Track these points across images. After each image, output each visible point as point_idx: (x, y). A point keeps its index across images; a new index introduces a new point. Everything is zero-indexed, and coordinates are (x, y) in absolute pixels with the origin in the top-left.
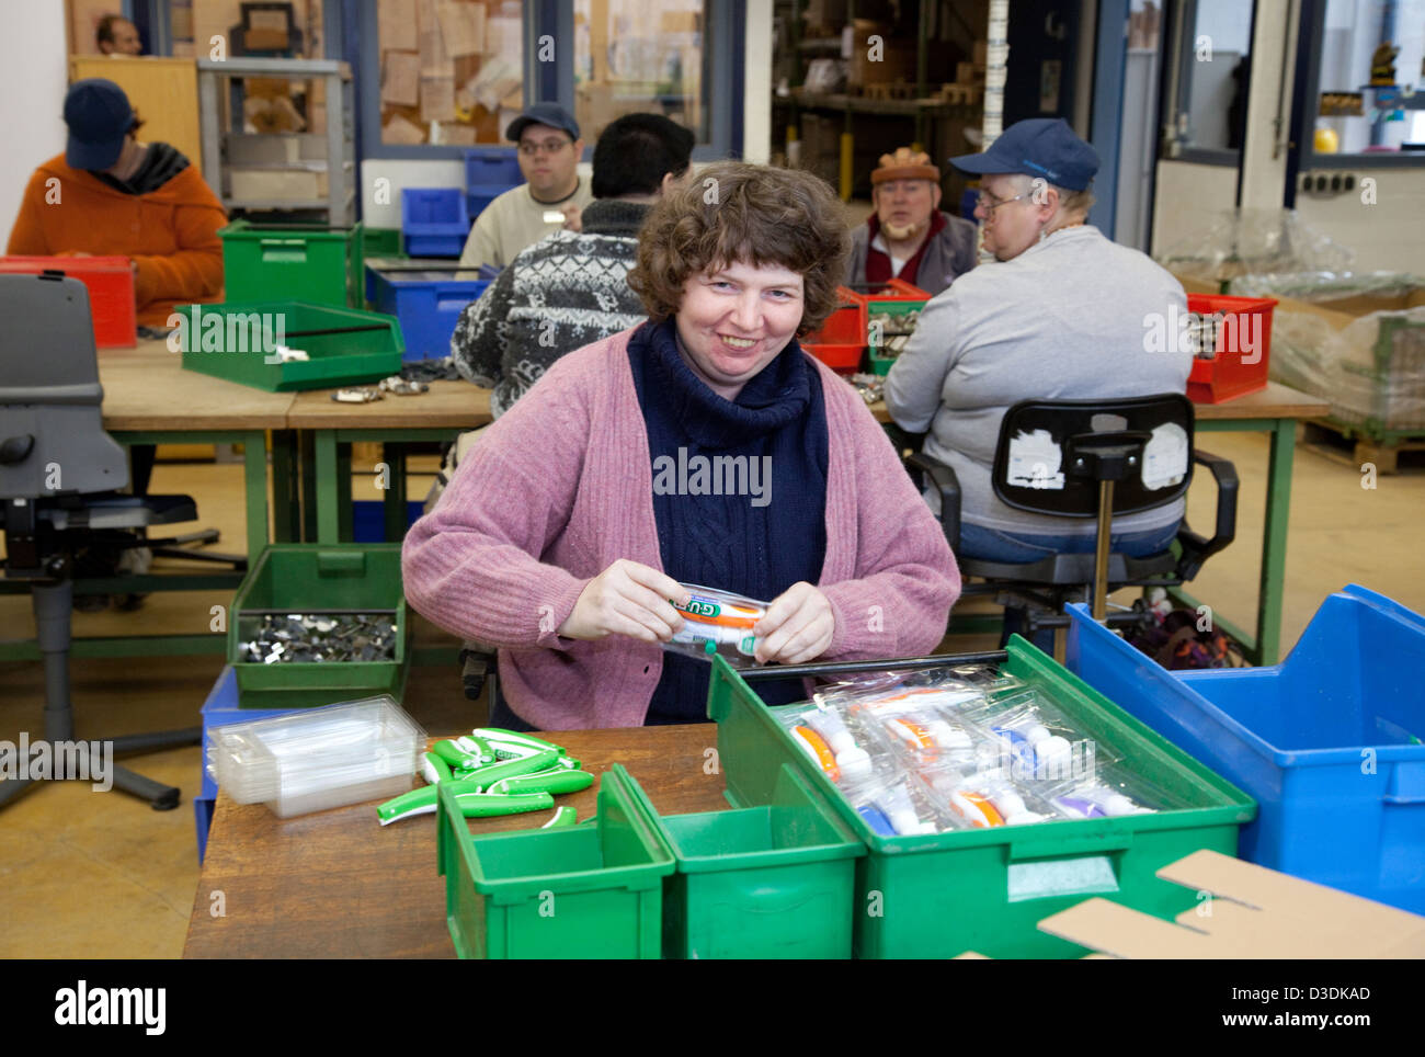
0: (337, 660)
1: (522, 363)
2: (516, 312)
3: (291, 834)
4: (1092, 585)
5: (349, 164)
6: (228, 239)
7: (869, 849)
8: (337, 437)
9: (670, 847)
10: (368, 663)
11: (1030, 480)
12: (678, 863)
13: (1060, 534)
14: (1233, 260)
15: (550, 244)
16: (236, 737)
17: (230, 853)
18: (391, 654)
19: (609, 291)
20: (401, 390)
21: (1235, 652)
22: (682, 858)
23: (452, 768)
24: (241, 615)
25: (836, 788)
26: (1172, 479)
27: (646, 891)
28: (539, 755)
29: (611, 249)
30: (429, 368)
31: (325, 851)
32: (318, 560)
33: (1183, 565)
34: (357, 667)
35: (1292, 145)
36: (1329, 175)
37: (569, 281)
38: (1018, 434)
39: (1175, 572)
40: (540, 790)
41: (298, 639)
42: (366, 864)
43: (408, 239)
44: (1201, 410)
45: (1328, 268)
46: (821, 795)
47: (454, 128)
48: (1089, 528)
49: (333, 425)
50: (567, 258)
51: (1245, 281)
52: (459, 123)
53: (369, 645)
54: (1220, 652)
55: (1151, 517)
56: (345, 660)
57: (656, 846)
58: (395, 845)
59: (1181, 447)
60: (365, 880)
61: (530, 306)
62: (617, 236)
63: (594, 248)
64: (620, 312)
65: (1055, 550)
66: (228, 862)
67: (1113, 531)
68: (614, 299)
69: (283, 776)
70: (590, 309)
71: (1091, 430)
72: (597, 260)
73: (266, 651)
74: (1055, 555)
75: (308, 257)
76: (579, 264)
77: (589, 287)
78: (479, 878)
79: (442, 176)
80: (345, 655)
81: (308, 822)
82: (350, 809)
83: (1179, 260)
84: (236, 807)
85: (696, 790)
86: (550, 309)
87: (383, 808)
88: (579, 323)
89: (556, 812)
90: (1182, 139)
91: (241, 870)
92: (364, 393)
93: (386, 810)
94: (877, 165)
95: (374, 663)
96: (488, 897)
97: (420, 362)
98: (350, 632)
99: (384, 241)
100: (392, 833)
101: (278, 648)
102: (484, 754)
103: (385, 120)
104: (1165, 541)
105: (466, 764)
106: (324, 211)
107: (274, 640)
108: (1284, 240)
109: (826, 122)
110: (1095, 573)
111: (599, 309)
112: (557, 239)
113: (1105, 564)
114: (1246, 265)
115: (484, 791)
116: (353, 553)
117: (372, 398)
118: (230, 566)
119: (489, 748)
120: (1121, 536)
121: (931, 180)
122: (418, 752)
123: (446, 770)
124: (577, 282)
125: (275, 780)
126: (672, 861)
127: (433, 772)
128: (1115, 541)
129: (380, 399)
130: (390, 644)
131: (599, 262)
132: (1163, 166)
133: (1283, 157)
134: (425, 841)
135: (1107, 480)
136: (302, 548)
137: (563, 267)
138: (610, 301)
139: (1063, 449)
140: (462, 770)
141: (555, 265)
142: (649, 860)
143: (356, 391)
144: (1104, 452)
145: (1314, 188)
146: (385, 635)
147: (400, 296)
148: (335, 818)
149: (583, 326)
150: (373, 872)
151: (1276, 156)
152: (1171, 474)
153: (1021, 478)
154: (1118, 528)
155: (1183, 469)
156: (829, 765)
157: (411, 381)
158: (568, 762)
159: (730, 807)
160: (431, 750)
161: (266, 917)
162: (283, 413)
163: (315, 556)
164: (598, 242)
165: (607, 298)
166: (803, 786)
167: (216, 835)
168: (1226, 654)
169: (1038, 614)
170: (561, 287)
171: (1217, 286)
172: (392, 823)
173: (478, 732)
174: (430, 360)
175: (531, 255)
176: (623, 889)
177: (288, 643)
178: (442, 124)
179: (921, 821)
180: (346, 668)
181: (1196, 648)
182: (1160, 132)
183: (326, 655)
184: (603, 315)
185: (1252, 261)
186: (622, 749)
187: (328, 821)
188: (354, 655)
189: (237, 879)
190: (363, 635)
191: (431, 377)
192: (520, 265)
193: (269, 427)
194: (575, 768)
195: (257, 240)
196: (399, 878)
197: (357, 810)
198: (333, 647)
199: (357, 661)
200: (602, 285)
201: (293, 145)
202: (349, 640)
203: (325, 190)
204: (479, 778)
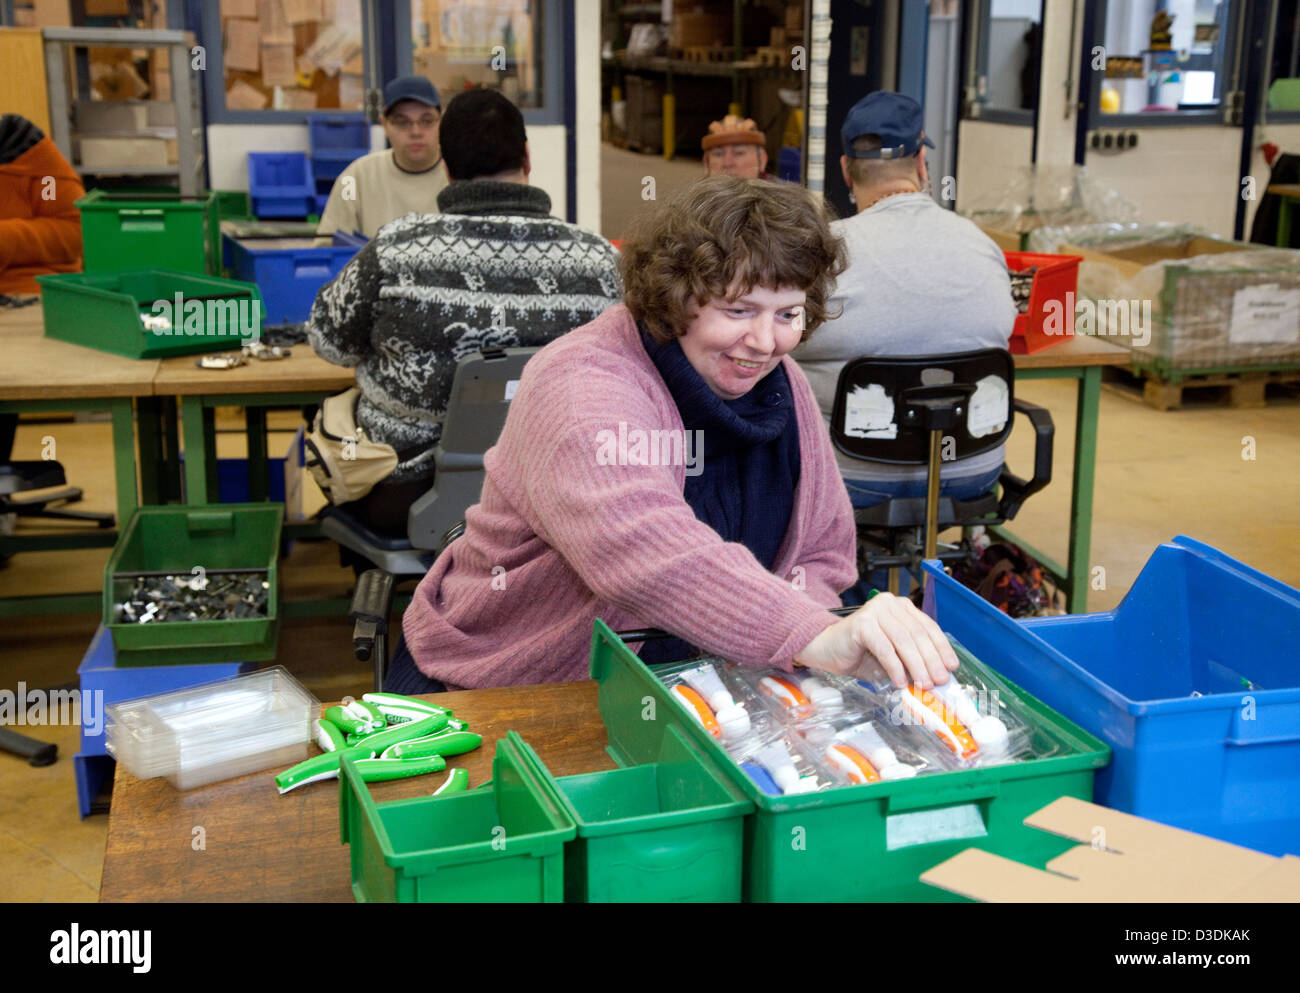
0: (210, 618)
1: (391, 339)
2: (386, 291)
3: (193, 806)
4: (924, 527)
5: (197, 131)
6: (85, 209)
7: (757, 807)
8: (203, 403)
9: (568, 812)
10: (241, 620)
11: (866, 431)
12: (578, 828)
13: (894, 480)
14: (1030, 212)
15: (413, 226)
16: (132, 713)
17: (133, 827)
18: (263, 610)
19: (476, 271)
20: (264, 356)
21: (1047, 580)
22: (582, 823)
23: (345, 734)
24: (115, 578)
25: (720, 744)
26: (995, 427)
27: (549, 856)
28: (428, 719)
29: (478, 229)
30: (289, 332)
31: (227, 822)
32: (188, 521)
33: (1005, 504)
34: (231, 625)
35: (1082, 106)
36: (1115, 133)
37: (438, 261)
38: (854, 388)
39: (998, 512)
40: (432, 753)
41: (171, 599)
42: (267, 833)
43: (256, 201)
44: (1020, 361)
45: (1116, 220)
46: (707, 755)
47: (295, 93)
48: (920, 474)
49: (199, 391)
50: (434, 238)
51: (1043, 233)
52: (300, 87)
53: (242, 602)
54: (1036, 581)
55: (976, 463)
56: (218, 618)
57: (555, 812)
58: (294, 813)
59: (1002, 397)
60: (270, 849)
61: (399, 285)
62: (483, 216)
63: (460, 229)
64: (487, 291)
65: (889, 496)
66: (132, 837)
67: (943, 477)
68: (481, 279)
69: (182, 750)
70: (458, 288)
71: (921, 384)
72: (464, 240)
73: (141, 611)
74: (890, 500)
75: (166, 227)
76: (446, 244)
77: (457, 266)
78: (389, 851)
79: (287, 140)
80: (218, 613)
81: (208, 793)
82: (247, 778)
83: (981, 213)
84: (135, 781)
85: (579, 746)
86: (419, 287)
87: (282, 776)
88: (448, 302)
89: (448, 775)
90: (981, 100)
91: (146, 844)
92: (228, 359)
93: (285, 778)
94: (706, 132)
95: (247, 620)
96: (399, 870)
97: (280, 327)
98: (222, 589)
99: (232, 204)
100: (292, 800)
101: (152, 608)
102: (375, 719)
103: (229, 85)
104: (989, 484)
105: (359, 730)
106: (175, 177)
107: (147, 601)
108: (1076, 194)
109: (649, 83)
110: (926, 516)
111: (467, 288)
112: (420, 221)
113: (934, 507)
114: (1042, 218)
115: (378, 756)
116: (223, 513)
117: (236, 364)
118: (95, 524)
119: (379, 713)
120: (948, 481)
121: (758, 145)
122: (312, 721)
123: (340, 737)
124: (445, 262)
125: (175, 756)
126: (573, 827)
127: (327, 740)
128: (944, 485)
129: (244, 364)
130: (262, 600)
131: (466, 243)
132: (964, 126)
133: (1073, 117)
134: (327, 808)
135: (936, 430)
136: (170, 510)
137: (431, 248)
138: (478, 280)
139: (896, 402)
140: (355, 735)
141: (422, 246)
142: (551, 828)
143: (219, 357)
144: (933, 404)
145: (1102, 145)
146: (256, 591)
147: (258, 263)
148: (234, 787)
149: (451, 305)
150: (275, 841)
151: (1067, 116)
152: (993, 423)
153: (857, 429)
154: (946, 474)
155: (1005, 418)
156: (709, 723)
157: (273, 346)
158: (456, 724)
159: (617, 767)
160: (325, 717)
161: (174, 890)
162: (149, 380)
163: (185, 516)
164: (465, 223)
165: (475, 277)
166: (690, 747)
167: (118, 809)
168: (1041, 584)
169: (875, 555)
170: (429, 267)
171: (1017, 237)
172: (290, 791)
173: (367, 697)
174: (290, 325)
175: (394, 237)
176: (527, 856)
177: (162, 603)
178: (285, 89)
179: (802, 776)
180: (220, 626)
181: (1014, 579)
182: (961, 94)
183: (199, 613)
184: (471, 294)
185: (1048, 213)
186: (505, 708)
187: (227, 792)
188: (227, 612)
189: (141, 854)
190: (235, 593)
191: (291, 342)
192: (381, 245)
193: (135, 393)
194: (462, 730)
195: (115, 210)
196: (301, 846)
197: (255, 778)
198: (206, 605)
199: (230, 618)
200: (469, 265)
201: (141, 113)
202: (221, 597)
203: (175, 156)
204: (373, 742)
